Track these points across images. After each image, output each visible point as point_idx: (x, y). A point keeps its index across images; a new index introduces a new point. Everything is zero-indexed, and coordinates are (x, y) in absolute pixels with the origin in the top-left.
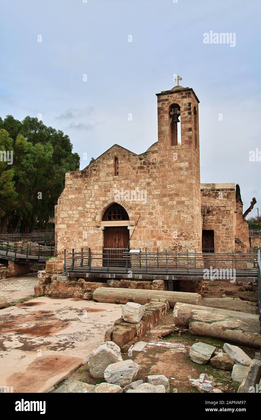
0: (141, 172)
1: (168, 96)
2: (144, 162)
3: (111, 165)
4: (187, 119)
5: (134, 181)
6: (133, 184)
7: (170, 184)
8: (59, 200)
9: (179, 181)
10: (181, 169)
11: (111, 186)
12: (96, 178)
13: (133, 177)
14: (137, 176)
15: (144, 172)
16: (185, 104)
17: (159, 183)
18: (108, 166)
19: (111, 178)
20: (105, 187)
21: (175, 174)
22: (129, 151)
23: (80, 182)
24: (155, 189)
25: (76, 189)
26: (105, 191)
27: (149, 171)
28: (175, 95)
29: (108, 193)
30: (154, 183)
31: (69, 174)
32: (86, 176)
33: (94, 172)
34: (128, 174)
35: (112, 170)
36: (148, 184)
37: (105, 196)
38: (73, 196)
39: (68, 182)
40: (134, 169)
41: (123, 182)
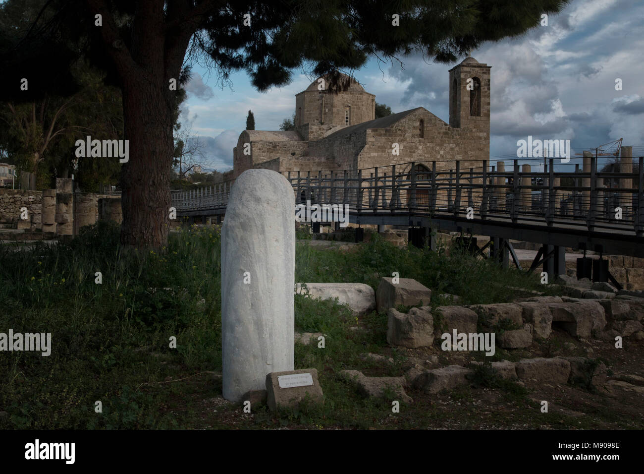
0: (445, 137)
1: (471, 69)
2: (449, 128)
3: (417, 127)
4: (486, 94)
5: (438, 145)
6: (438, 148)
7: (470, 151)
8: (359, 157)
9: (478, 149)
10: (480, 138)
11: (417, 148)
12: (402, 138)
13: (438, 141)
14: (441, 141)
15: (449, 138)
16: (485, 80)
17: (461, 149)
18: (414, 128)
19: (417, 139)
20: (411, 148)
21: (475, 143)
22: (435, 116)
23: (384, 140)
24: (458, 154)
25: (379, 147)
26: (410, 152)
27: (453, 137)
28: (477, 69)
29: (414, 154)
30: (457, 149)
31: (370, 130)
32: (390, 135)
33: (399, 132)
34: (434, 138)
35: (418, 132)
36: (452, 149)
37: (411, 156)
38: (375, 154)
39: (370, 139)
40: (439, 133)
41: (428, 144)
